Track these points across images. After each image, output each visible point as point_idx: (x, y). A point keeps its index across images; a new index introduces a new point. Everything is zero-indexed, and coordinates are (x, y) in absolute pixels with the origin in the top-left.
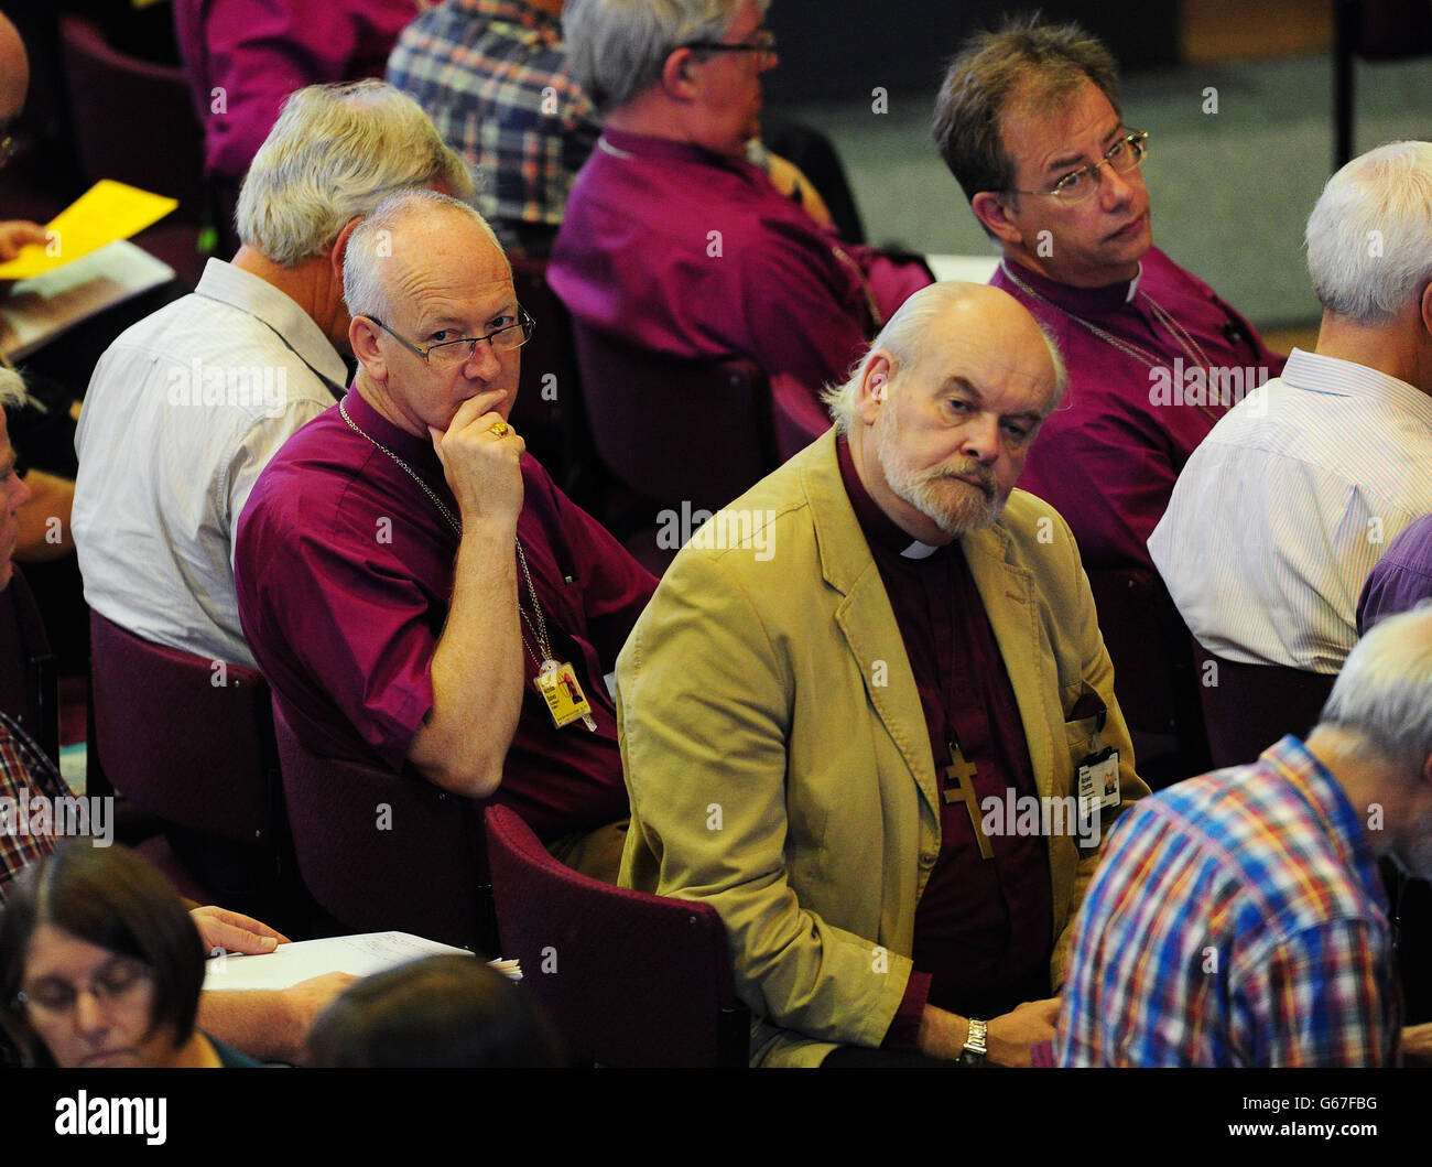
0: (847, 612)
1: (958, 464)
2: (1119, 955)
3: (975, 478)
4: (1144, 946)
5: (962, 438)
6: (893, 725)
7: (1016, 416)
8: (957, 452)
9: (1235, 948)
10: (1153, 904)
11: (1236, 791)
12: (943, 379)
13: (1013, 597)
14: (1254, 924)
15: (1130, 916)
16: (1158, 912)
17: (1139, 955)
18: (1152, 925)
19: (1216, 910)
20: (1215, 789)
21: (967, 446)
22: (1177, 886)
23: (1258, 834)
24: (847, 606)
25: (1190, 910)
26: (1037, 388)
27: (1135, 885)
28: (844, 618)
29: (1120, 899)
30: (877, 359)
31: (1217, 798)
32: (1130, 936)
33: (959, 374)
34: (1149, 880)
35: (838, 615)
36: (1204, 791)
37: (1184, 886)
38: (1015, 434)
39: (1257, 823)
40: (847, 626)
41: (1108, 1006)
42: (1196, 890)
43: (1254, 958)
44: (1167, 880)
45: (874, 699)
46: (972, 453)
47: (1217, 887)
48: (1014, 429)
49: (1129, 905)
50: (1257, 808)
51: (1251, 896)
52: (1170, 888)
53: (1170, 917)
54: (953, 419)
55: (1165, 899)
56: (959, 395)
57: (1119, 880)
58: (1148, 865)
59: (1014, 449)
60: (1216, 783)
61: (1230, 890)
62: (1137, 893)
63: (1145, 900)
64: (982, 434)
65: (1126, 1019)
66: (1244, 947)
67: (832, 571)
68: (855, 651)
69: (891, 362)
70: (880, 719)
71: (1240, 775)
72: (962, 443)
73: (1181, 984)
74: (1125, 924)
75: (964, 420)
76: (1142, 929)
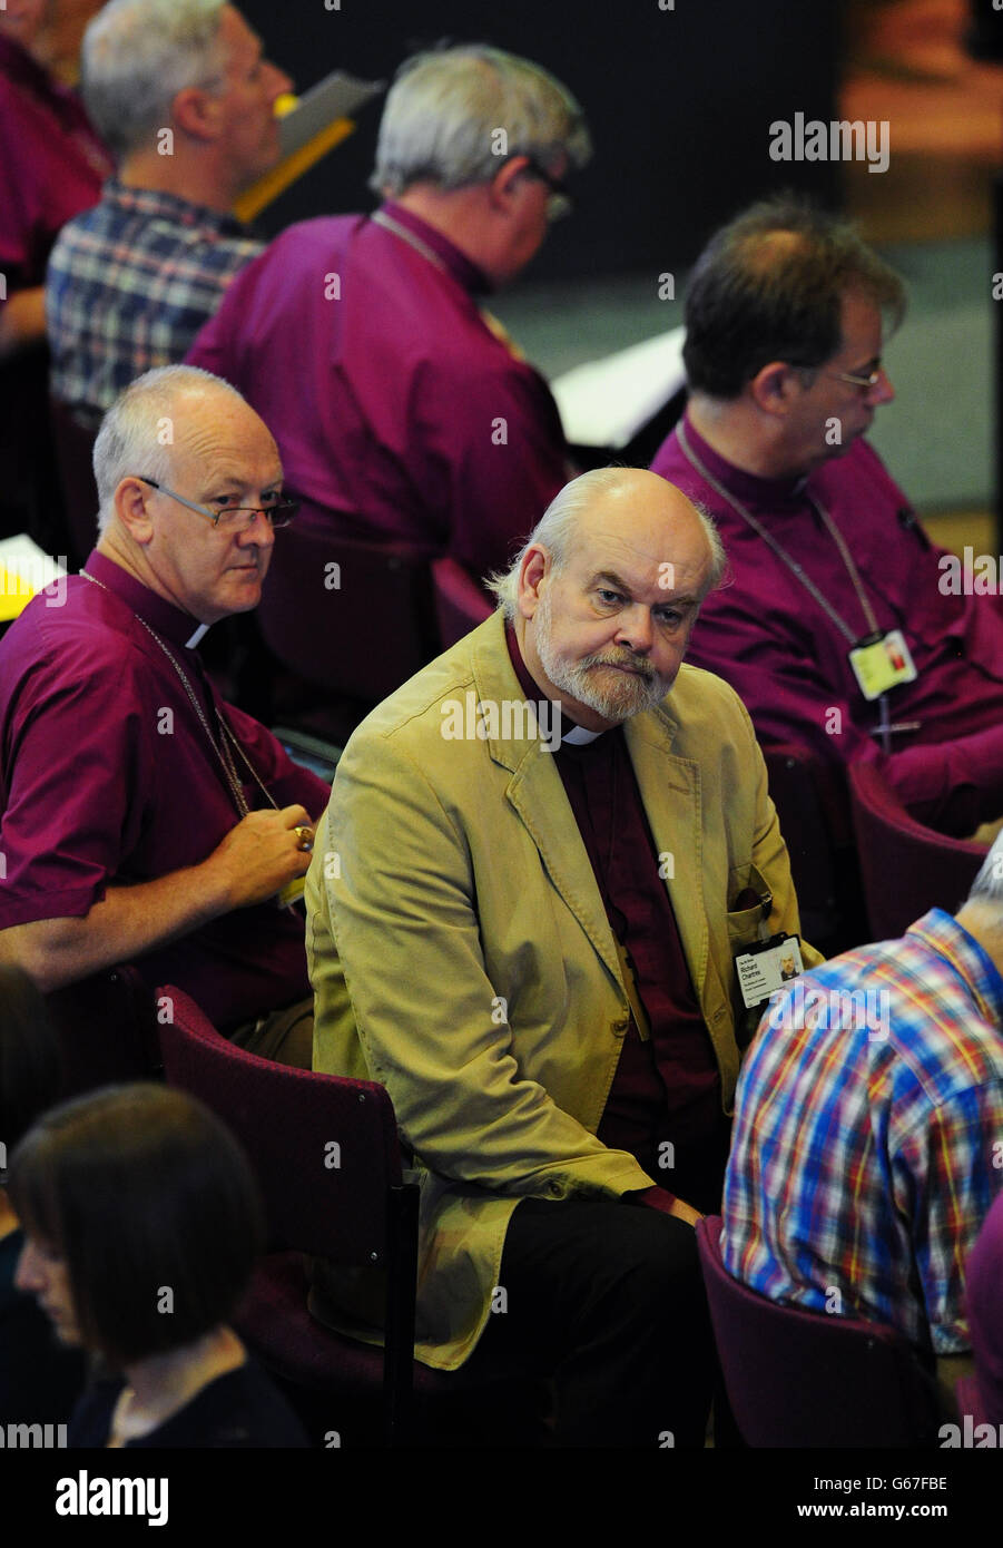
0: (517, 791)
1: (612, 653)
2: (778, 1131)
3: (629, 667)
4: (801, 1118)
5: (615, 629)
6: (570, 897)
7: (668, 604)
8: (611, 643)
9: (892, 1114)
10: (809, 1076)
11: (885, 964)
12: (592, 575)
13: (677, 788)
14: (910, 1090)
15: (786, 1094)
16: (815, 1083)
17: (798, 1130)
18: (809, 1097)
19: (874, 1078)
20: (864, 964)
21: (620, 636)
22: (832, 1058)
23: (909, 1001)
24: (516, 783)
25: (847, 1080)
26: (690, 572)
27: (789, 1062)
28: (515, 795)
29: (775, 1076)
30: (533, 552)
31: (866, 972)
32: (787, 1111)
33: (608, 569)
34: (802, 1056)
35: (509, 793)
36: (853, 966)
37: (838, 1056)
38: (671, 621)
39: (907, 992)
40: (518, 803)
41: (767, 1182)
42: (851, 1060)
43: (911, 1124)
44: (821, 1053)
45: (550, 872)
46: (626, 643)
47: (872, 1055)
48: (669, 615)
49: (785, 1081)
50: (907, 978)
51: (906, 1061)
52: (825, 1060)
53: (827, 1088)
54: (604, 610)
55: (820, 1071)
56: (610, 587)
57: (773, 1058)
58: (802, 1040)
59: (670, 634)
60: (865, 958)
61: (886, 1056)
62: (792, 1069)
63: (801, 1075)
64: (635, 624)
65: (785, 1191)
66: (900, 1112)
67: (499, 750)
68: (529, 827)
69: (545, 555)
70: (558, 892)
71: (889, 948)
72: (616, 633)
73: (840, 1152)
74: (782, 1101)
75: (617, 611)
76: (798, 1102)
